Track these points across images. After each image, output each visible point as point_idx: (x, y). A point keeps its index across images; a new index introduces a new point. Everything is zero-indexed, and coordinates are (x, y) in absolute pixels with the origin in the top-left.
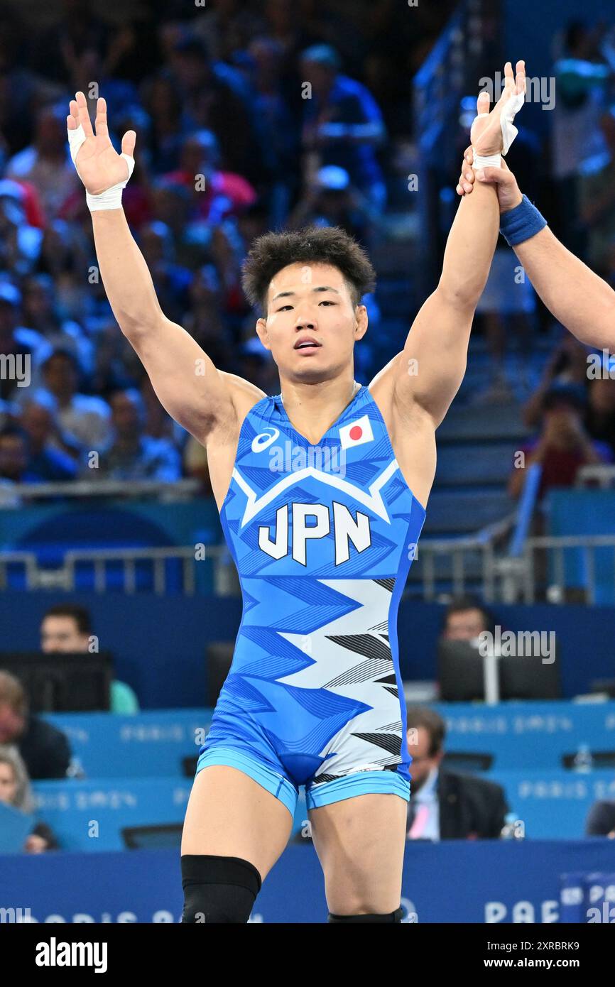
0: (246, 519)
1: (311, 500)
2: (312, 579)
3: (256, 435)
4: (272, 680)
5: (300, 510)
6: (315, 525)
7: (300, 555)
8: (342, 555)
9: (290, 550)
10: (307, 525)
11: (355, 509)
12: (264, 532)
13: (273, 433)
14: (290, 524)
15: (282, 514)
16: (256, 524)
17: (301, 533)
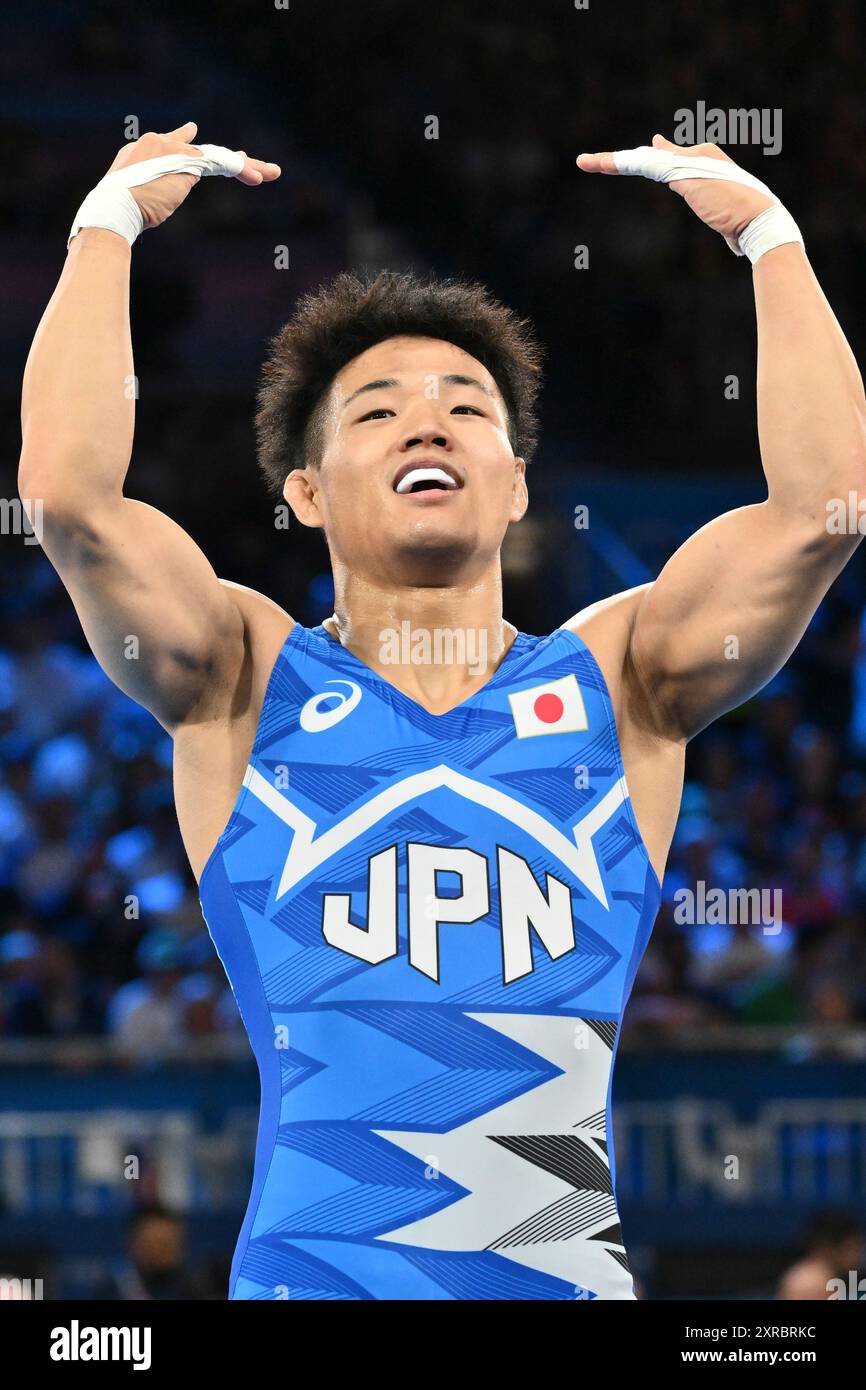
0: (290, 879)
1: (449, 839)
2: (453, 1011)
3: (309, 694)
4: (367, 1238)
5: (425, 860)
6: (458, 894)
7: (424, 956)
8: (518, 962)
9: (403, 944)
10: (441, 893)
11: (544, 869)
12: (336, 908)
13: (348, 693)
14: (403, 889)
15: (383, 867)
16: (315, 891)
17: (427, 909)
